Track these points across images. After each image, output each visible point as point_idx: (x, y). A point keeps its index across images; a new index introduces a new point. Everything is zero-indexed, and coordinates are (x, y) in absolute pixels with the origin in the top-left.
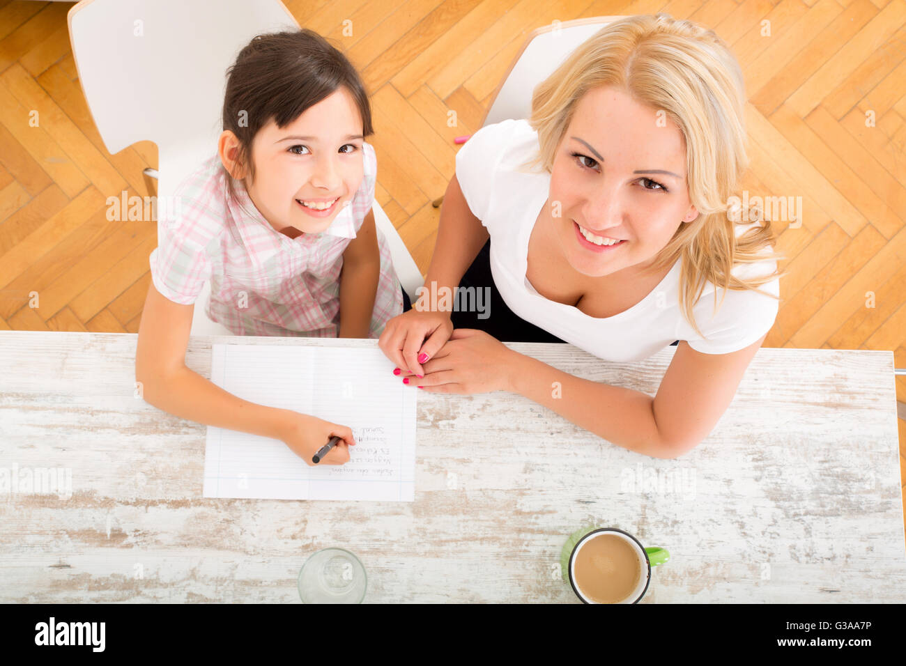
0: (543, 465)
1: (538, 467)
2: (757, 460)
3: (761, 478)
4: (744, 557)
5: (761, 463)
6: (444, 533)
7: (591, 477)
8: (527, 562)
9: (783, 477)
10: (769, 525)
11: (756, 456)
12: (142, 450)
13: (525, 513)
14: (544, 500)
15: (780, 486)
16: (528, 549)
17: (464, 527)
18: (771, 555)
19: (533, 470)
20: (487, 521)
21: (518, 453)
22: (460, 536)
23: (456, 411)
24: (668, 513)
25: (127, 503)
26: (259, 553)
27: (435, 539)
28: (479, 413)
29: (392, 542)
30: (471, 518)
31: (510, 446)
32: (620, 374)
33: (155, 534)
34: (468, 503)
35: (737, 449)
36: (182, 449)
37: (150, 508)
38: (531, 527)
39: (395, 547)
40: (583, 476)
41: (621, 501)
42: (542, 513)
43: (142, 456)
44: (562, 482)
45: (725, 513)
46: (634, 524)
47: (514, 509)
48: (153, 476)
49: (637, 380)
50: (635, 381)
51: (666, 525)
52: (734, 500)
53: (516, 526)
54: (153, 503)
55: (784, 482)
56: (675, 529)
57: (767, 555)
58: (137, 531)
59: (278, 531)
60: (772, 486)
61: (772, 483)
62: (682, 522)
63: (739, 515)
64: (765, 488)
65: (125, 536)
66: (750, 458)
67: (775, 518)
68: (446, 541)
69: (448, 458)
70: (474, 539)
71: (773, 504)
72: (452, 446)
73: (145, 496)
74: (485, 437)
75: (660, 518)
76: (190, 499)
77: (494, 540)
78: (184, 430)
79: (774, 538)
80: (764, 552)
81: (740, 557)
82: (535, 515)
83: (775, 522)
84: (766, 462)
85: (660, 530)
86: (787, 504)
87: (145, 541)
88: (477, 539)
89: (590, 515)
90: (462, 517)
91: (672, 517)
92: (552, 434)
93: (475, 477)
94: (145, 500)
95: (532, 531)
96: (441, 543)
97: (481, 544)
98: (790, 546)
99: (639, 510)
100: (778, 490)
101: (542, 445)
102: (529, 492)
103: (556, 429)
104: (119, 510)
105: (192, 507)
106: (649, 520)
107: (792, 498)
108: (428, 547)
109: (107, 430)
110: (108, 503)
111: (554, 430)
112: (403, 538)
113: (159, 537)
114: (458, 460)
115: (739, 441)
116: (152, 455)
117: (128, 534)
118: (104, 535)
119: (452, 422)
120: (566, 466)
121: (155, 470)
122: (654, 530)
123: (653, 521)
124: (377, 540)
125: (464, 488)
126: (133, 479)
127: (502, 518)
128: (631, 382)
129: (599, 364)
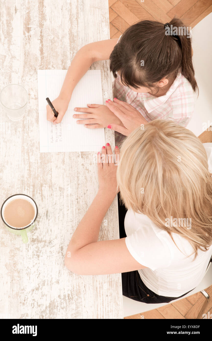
0: (63, 195)
1: (62, 193)
2: (69, 296)
3: (60, 298)
4: (22, 290)
5: (67, 298)
6: (32, 154)
7: (58, 217)
8: (20, 190)
9: (61, 310)
10: (37, 303)
11: (70, 296)
12: (63, 37)
13: (42, 188)
14: (48, 196)
15: (56, 308)
16: (26, 190)
17: (35, 163)
18: (24, 304)
19: (60, 191)
20: (38, 172)
21: (68, 185)
22: (31, 161)
23: (85, 158)
24: (43, 253)
25: (41, 32)
26: (22, 81)
27: (29, 150)
28: (85, 168)
29: (28, 133)
30: (39, 165)
31: (71, 181)
32: (105, 229)
33: (29, 43)
34: (45, 164)
35: (74, 286)
36: (64, 52)
37: (40, 41)
38: (36, 191)
39: (26, 134)
40: (59, 213)
41: (48, 231)
42: (42, 195)
43: (60, 37)
44: (56, 204)
45: (43, 280)
46: (38, 237)
47: (43, 183)
48: (53, 42)
49: (104, 237)
50: (103, 236)
51: (37, 252)
52: (49, 285)
53: (36, 184)
54: (41, 42)
55: (59, 310)
56: (35, 256)
57: (23, 302)
58: (30, 36)
59: (32, 88)
60: (56, 304)
61: (58, 304)
62: (39, 260)
63: (42, 287)
64: (55, 300)
65: (28, 32)
66: (70, 293)
67: (41, 306)
68: (29, 155)
69: (65, 155)
70: (30, 166)
71: (48, 305)
72: (70, 157)
73: (44, 38)
74: (75, 170)
75: (40, 249)
76: (44, 55)
77: (30, 175)
78: (72, 52)
79: (31, 305)
80: (25, 300)
81: (22, 288)
82: (41, 192)
83: (39, 306)
84: (68, 301)
85: (35, 249)
86: (48, 312)
87: (26, 39)
88: (30, 168)
89: (41, 217)
90: (39, 161)
91: (41, 254)
92: (77, 199)
93: (57, 166)
94: (43, 39)
95: (33, 191)
96: (28, 153)
97: (28, 170)
98: (27, 314)
99: (44, 239)
100: (54, 307)
101: (72, 195)
102: (51, 190)
103: (79, 201)
104: (39, 30)
105: (40, 56)
106: (39, 244)
107: (51, 315)
108: (26, 148)
109: (70, 24)
110: (41, 25)
111: (79, 200)
112: (30, 138)
113: (28, 44)
114: (64, 159)
115: (77, 287)
116: (61, 41)
117: (29, 33)
118: (28, 25)
119: (80, 156)
120: (63, 206)
121: (55, 42)
122: (35, 246)
123: (39, 246)
124: (29, 127)
125: (52, 162)
126: (51, 34)
127: (39, 178)
128: (102, 234)
129: (110, 220)
